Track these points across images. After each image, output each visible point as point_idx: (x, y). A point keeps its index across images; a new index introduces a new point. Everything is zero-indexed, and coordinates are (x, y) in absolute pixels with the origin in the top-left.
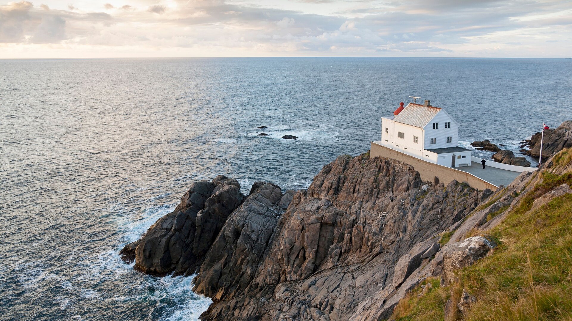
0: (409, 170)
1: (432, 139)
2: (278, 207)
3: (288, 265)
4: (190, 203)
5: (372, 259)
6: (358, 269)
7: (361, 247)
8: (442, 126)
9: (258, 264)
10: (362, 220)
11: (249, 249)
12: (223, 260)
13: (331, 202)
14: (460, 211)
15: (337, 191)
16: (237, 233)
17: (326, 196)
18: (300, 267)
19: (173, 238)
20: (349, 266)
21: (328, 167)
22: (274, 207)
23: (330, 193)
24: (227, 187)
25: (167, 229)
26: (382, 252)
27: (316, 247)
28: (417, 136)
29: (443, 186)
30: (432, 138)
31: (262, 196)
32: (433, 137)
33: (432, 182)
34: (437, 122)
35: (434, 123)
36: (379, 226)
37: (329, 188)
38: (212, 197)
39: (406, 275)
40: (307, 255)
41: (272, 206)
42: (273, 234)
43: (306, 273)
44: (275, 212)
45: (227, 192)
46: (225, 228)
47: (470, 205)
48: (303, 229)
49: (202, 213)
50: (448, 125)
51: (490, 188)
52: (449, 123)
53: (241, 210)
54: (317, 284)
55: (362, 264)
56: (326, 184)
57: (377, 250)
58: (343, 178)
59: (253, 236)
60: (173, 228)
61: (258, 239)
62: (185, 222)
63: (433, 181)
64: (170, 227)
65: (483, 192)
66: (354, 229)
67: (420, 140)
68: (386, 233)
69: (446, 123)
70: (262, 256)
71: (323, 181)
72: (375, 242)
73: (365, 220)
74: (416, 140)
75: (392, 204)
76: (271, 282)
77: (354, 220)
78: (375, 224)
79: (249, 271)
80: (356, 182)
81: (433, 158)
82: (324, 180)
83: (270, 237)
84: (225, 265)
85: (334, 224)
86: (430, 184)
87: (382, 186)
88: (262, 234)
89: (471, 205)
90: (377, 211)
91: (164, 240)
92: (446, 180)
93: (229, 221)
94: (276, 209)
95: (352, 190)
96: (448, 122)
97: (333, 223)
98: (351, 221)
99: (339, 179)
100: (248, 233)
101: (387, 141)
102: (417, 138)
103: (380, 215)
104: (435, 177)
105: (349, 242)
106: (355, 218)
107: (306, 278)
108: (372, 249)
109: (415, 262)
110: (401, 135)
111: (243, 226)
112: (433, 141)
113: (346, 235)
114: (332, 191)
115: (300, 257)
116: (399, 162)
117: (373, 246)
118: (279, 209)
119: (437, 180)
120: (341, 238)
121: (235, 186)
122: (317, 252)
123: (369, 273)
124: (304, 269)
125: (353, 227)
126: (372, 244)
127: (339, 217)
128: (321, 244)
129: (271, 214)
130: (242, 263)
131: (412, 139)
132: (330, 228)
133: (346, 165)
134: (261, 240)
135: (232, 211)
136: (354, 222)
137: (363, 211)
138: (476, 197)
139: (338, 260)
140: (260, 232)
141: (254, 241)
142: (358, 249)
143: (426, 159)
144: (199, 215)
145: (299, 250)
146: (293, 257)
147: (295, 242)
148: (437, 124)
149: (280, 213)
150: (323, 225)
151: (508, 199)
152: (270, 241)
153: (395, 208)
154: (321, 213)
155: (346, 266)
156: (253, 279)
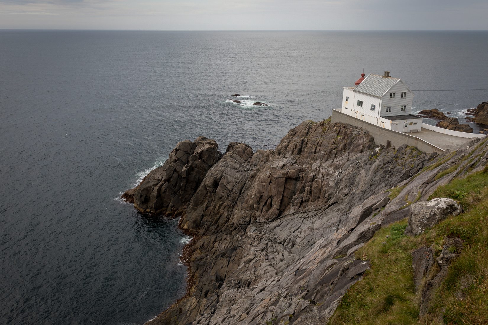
0: (365, 134)
1: (388, 108)
2: (250, 164)
3: (258, 210)
4: (177, 159)
5: (328, 208)
6: (316, 215)
7: (319, 198)
8: (398, 95)
9: (233, 209)
10: (321, 176)
11: (225, 197)
12: (204, 205)
13: (295, 161)
14: (408, 171)
15: (300, 151)
16: (216, 184)
17: (291, 155)
18: (267, 212)
19: (163, 187)
20: (309, 213)
21: (293, 131)
22: (246, 163)
23: (294, 153)
24: (207, 146)
25: (158, 180)
26: (336, 203)
27: (281, 196)
28: (374, 104)
29: (394, 149)
31: (236, 154)
32: (389, 106)
33: (384, 146)
34: (394, 92)
35: (391, 92)
36: (336, 181)
37: (293, 149)
38: (194, 154)
39: (358, 222)
40: (273, 203)
41: (245, 163)
42: (245, 185)
43: (272, 217)
44: (247, 167)
45: (207, 150)
46: (206, 180)
48: (270, 182)
49: (187, 167)
50: (403, 95)
51: (437, 151)
52: (405, 93)
53: (220, 165)
54: (282, 226)
55: (319, 212)
56: (292, 145)
57: (332, 200)
58: (306, 140)
59: (229, 187)
60: (163, 179)
61: (233, 189)
62: (173, 174)
63: (385, 144)
64: (160, 178)
65: (430, 155)
66: (314, 183)
67: (377, 108)
68: (341, 187)
69: (402, 93)
70: (236, 203)
71: (289, 143)
72: (332, 194)
73: (324, 176)
74: (373, 108)
75: (348, 163)
76: (244, 223)
77: (314, 176)
78: (332, 179)
79: (226, 214)
80: (318, 144)
81: (387, 124)
82: (290, 141)
83: (243, 187)
84: (206, 209)
85: (296, 179)
86: (382, 147)
87: (340, 148)
88: (237, 185)
89: (418, 165)
90: (334, 168)
91: (156, 188)
92: (397, 143)
93: (209, 174)
94: (248, 165)
95: (314, 150)
96: (404, 91)
97: (296, 178)
98: (311, 176)
99: (303, 141)
100: (225, 184)
101: (347, 108)
102: (374, 106)
103: (336, 172)
104: (388, 141)
105: (309, 193)
106: (315, 174)
107: (272, 221)
108: (328, 200)
109: (367, 212)
110: (360, 104)
111: (221, 178)
112: (388, 109)
113: (307, 188)
114: (296, 151)
115: (267, 204)
116: (357, 128)
117: (329, 197)
118: (251, 166)
119: (389, 143)
120: (302, 190)
121: (213, 146)
122: (282, 200)
123: (325, 219)
124: (270, 214)
125: (312, 181)
126: (329, 195)
127: (301, 172)
128: (285, 194)
129: (244, 169)
130: (220, 207)
131: (370, 107)
132: (293, 182)
133: (309, 129)
134: (236, 190)
135: (211, 166)
136: (314, 178)
137: (323, 169)
138: (424, 159)
139: (299, 207)
140: (234, 183)
141: (230, 190)
142: (316, 199)
143: (380, 125)
144: (184, 168)
145: (267, 198)
146: (262, 204)
147: (264, 192)
148: (394, 94)
149: (251, 169)
150: (288, 179)
151: (456, 161)
152: (243, 190)
153: (350, 166)
154: (286, 170)
155: (305, 212)
156: (229, 220)
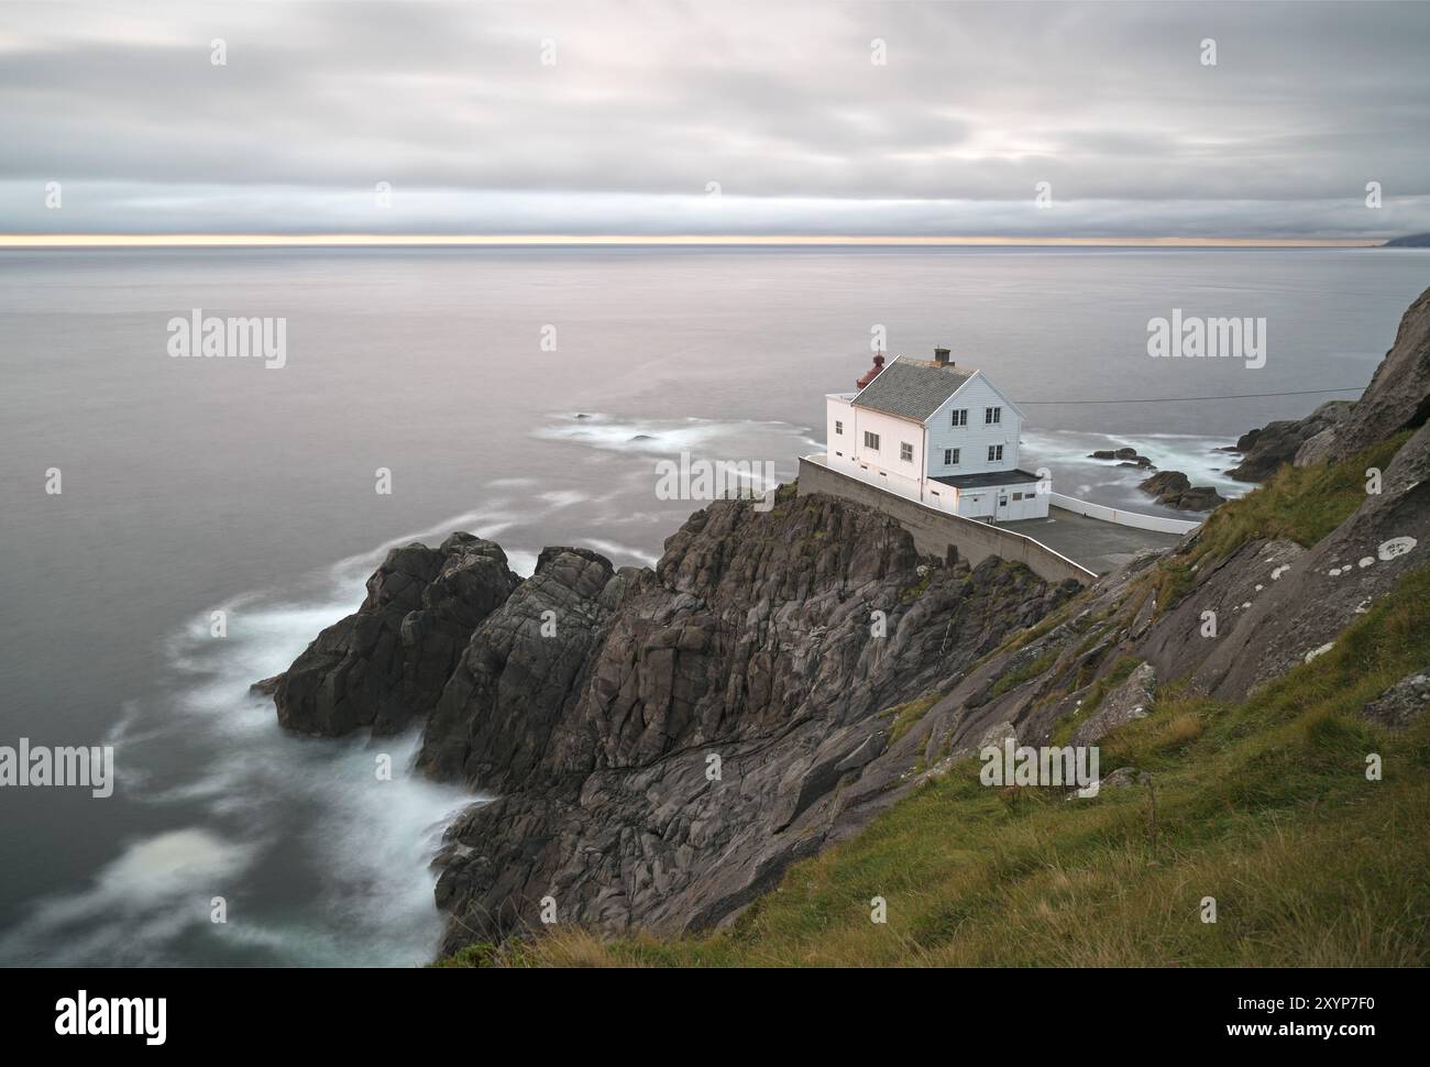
0: (887, 527)
1: (948, 452)
2: (596, 606)
3: (609, 735)
4: (387, 596)
5: (789, 731)
6: (756, 752)
7: (768, 703)
8: (977, 417)
9: (551, 727)
10: (771, 642)
11: (527, 698)
12: (471, 719)
13: (702, 600)
15: (716, 572)
16: (498, 664)
17: (690, 586)
18: (634, 741)
19: (352, 672)
20: (738, 745)
21: (698, 518)
22: (586, 606)
23: (699, 579)
24: (472, 560)
25: (337, 653)
26: (811, 718)
27: (667, 701)
28: (910, 443)
29: (967, 569)
30: (948, 448)
31: (555, 580)
32: (952, 447)
33: (940, 558)
34: (964, 408)
35: (955, 408)
36: (809, 658)
37: (697, 567)
38: (436, 582)
40: (647, 717)
41: (581, 604)
42: (584, 665)
43: (647, 754)
44: (589, 616)
45: (472, 571)
46: (469, 651)
47: (1021, 618)
48: (635, 660)
49: (415, 617)
50: (992, 416)
51: (1077, 578)
52: (997, 410)
53: (506, 611)
54: (668, 780)
55: (767, 742)
56: (691, 559)
57: (800, 712)
58: (731, 544)
59: (536, 670)
60: (350, 651)
61: (548, 677)
62: (379, 637)
63: (944, 556)
64: (342, 648)
65: (1058, 587)
66: (752, 663)
67: (917, 453)
68: (822, 677)
69: (989, 411)
70: (559, 713)
71: (685, 550)
72: (798, 694)
73: (778, 645)
74: (907, 451)
75: (841, 608)
76: (577, 768)
77: (752, 643)
78: (800, 653)
79: (530, 742)
80: (760, 555)
81: (948, 500)
82: (688, 547)
83: (577, 671)
84: (476, 731)
85: (706, 650)
86: (935, 562)
87: (821, 566)
88: (558, 664)
90: (805, 623)
91: (331, 677)
92: (975, 553)
93: (477, 637)
94: (591, 610)
95: (748, 573)
96: (994, 406)
97: (703, 648)
98: (744, 644)
99: (721, 544)
100: (523, 663)
101: (839, 454)
102: (910, 448)
103: (811, 634)
104: (950, 545)
105: (739, 690)
106: (755, 638)
107: (647, 765)
108: (792, 709)
110: (872, 441)
111: (510, 647)
112: (952, 456)
113: (733, 676)
114: (703, 575)
115: (633, 719)
116: (866, 508)
117: (794, 702)
118: (599, 611)
119: (953, 551)
120: (721, 687)
121: (489, 559)
122: (670, 709)
124: (642, 744)
125: (749, 658)
126: (792, 696)
127: (717, 636)
128: (678, 694)
129: (579, 620)
130: (513, 725)
131: (898, 451)
132: (699, 659)
133: (739, 513)
134: (556, 678)
135: (487, 614)
136: (754, 646)
137: (775, 624)
138: (1041, 599)
139: (718, 729)
140: (552, 660)
141: (539, 679)
142: (760, 708)
143: (930, 502)
144: (407, 622)
145: (630, 704)
146: (618, 720)
147: (620, 688)
148: (964, 412)
149: (599, 620)
150: (680, 652)
152: (577, 680)
153: (848, 618)
154: (676, 626)
155: (733, 742)
156: (540, 759)
